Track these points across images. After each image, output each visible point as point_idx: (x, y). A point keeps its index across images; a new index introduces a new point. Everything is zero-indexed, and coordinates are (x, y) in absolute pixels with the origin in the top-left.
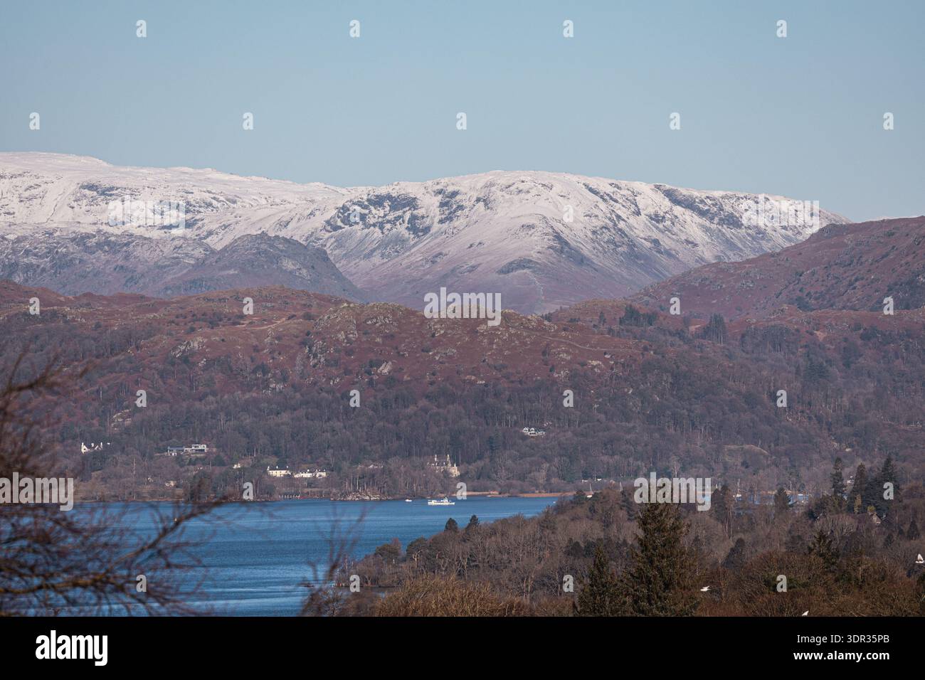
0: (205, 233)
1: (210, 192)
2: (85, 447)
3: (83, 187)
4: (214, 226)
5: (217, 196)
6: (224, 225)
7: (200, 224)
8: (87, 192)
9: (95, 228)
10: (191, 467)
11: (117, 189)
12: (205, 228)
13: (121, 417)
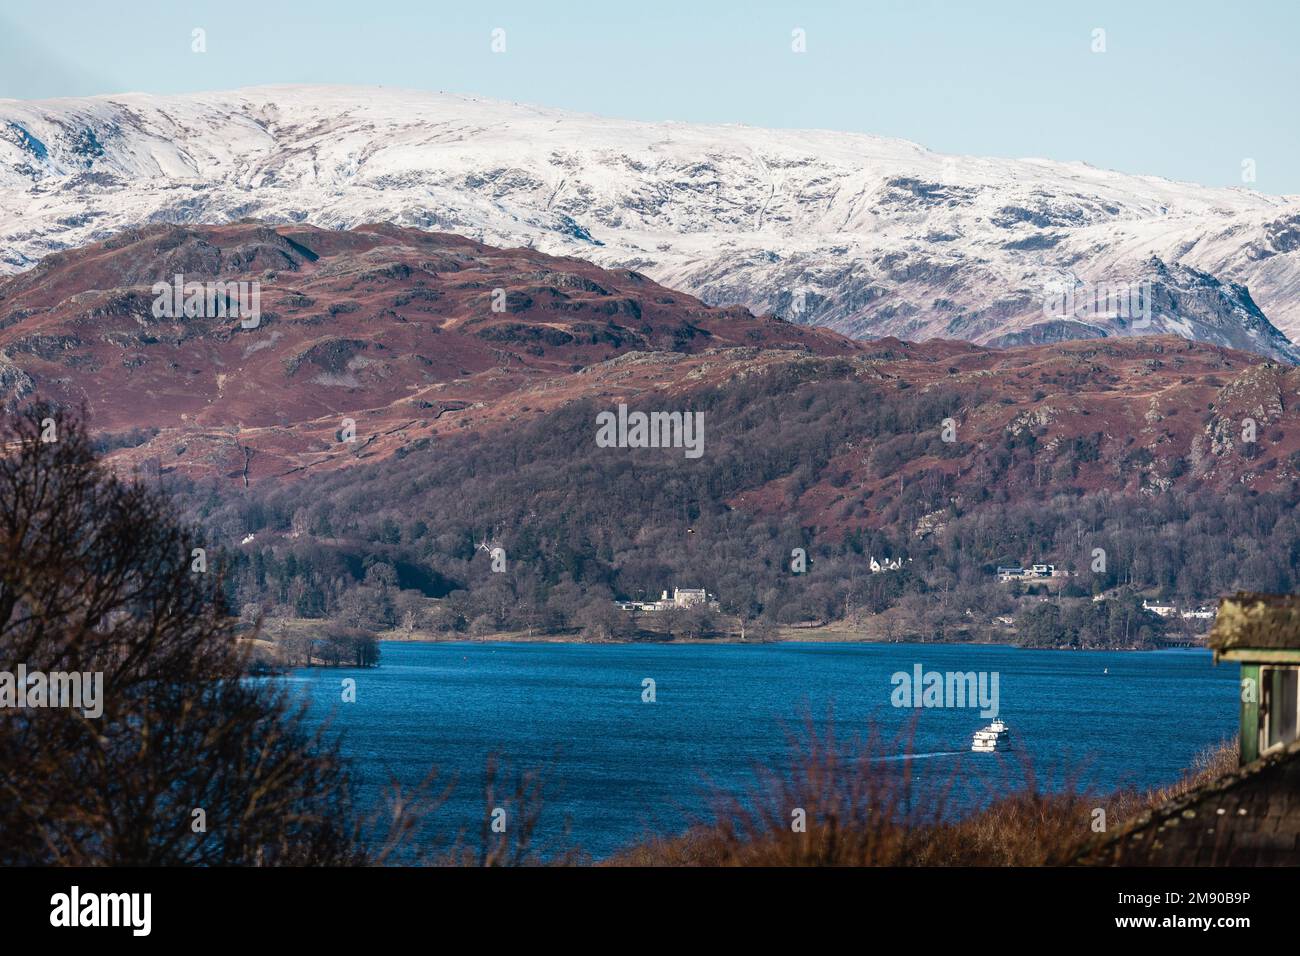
0: (1070, 257)
1: (1079, 196)
2: (876, 564)
3: (895, 183)
4: (1083, 248)
5: (1090, 203)
6: (1098, 246)
7: (1063, 243)
8: (898, 190)
9: (908, 243)
10: (1032, 598)
11: (943, 187)
12: (1070, 249)
13: (930, 521)
